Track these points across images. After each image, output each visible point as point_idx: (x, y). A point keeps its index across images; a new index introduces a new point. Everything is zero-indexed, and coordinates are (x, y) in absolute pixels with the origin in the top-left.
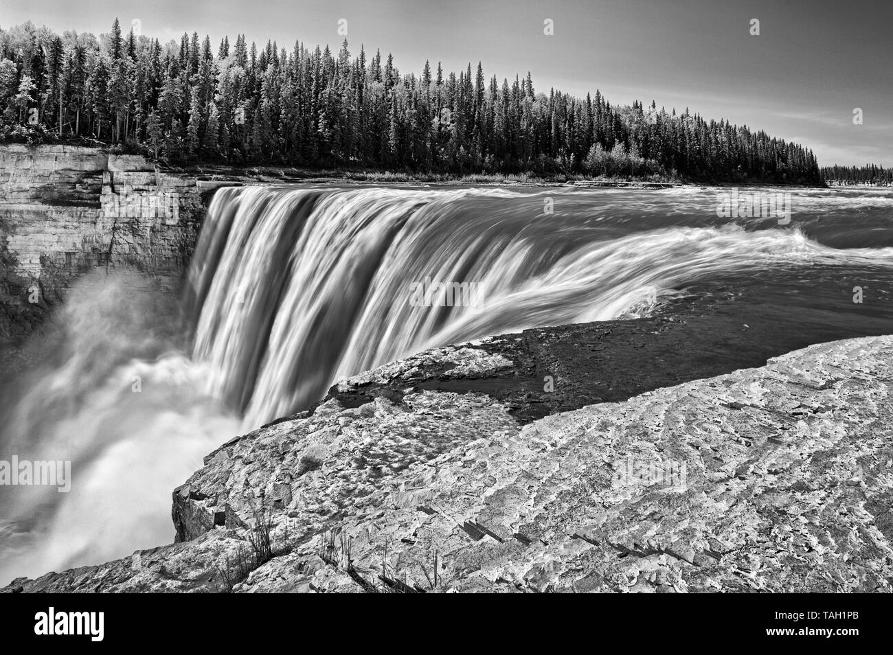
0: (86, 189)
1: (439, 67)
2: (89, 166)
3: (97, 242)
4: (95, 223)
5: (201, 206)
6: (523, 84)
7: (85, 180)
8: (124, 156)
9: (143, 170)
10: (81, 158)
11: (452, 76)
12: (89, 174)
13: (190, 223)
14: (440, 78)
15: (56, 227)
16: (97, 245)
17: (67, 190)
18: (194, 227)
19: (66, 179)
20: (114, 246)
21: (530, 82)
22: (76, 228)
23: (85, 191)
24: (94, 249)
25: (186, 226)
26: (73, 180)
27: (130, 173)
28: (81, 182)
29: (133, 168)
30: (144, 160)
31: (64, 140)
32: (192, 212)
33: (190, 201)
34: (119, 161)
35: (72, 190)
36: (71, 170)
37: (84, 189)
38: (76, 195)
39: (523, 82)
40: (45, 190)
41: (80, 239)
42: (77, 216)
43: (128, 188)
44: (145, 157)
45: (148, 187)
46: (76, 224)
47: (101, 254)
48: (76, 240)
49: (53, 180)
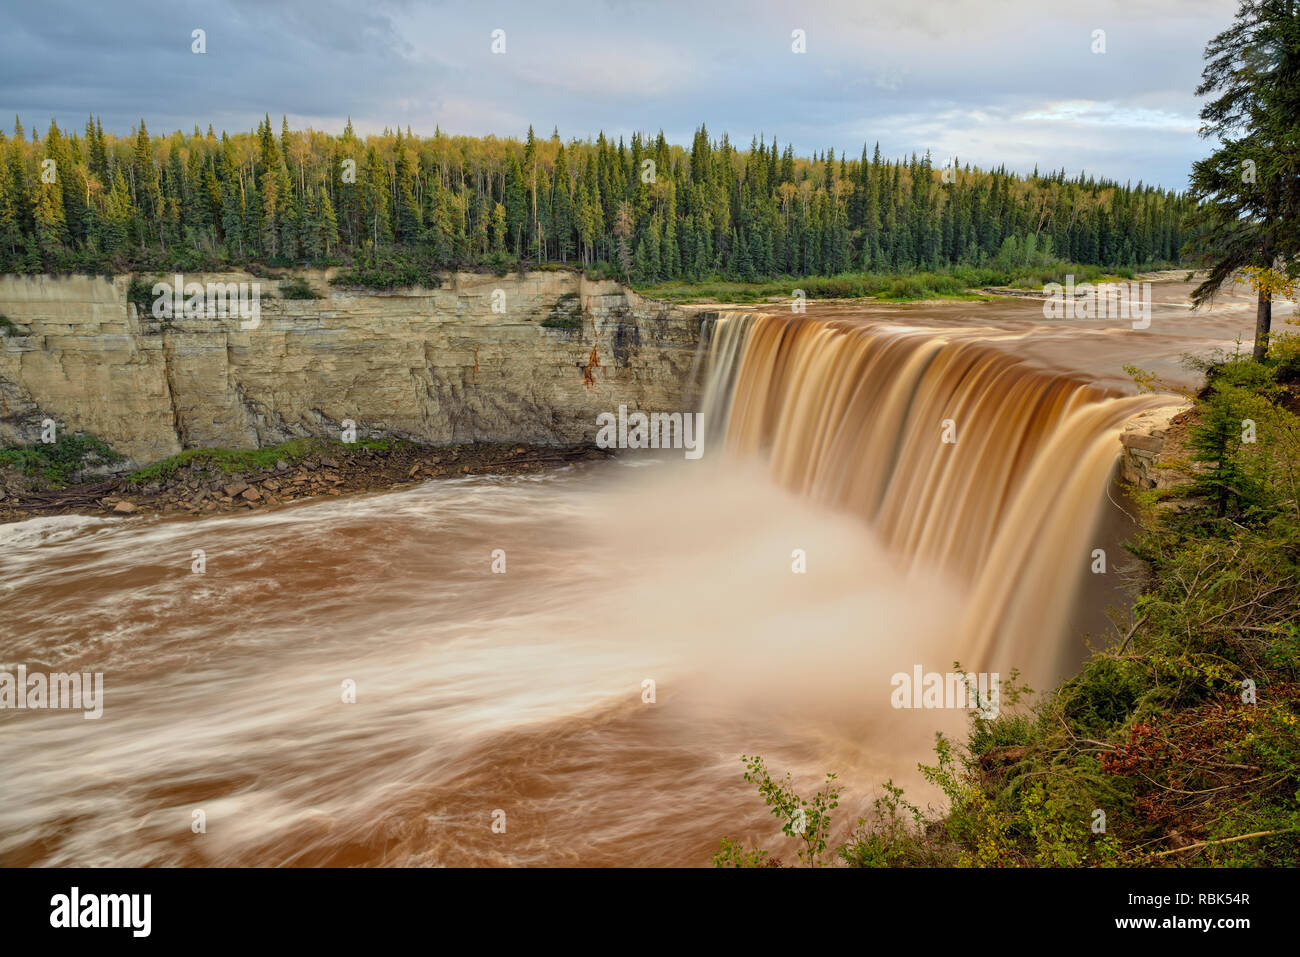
2: (565, 290)
4: (578, 341)
7: (564, 303)
9: (617, 294)
12: (567, 298)
17: (550, 313)
19: (549, 303)
22: (562, 345)
23: (565, 313)
26: (556, 303)
27: (607, 297)
29: (607, 292)
30: (616, 284)
34: (594, 286)
35: (554, 312)
36: (552, 293)
37: (565, 311)
38: (560, 318)
40: (533, 314)
41: (566, 354)
42: (565, 335)
43: (605, 311)
44: (616, 281)
45: (622, 309)
46: (562, 342)
47: (583, 368)
48: (562, 355)
49: (538, 304)
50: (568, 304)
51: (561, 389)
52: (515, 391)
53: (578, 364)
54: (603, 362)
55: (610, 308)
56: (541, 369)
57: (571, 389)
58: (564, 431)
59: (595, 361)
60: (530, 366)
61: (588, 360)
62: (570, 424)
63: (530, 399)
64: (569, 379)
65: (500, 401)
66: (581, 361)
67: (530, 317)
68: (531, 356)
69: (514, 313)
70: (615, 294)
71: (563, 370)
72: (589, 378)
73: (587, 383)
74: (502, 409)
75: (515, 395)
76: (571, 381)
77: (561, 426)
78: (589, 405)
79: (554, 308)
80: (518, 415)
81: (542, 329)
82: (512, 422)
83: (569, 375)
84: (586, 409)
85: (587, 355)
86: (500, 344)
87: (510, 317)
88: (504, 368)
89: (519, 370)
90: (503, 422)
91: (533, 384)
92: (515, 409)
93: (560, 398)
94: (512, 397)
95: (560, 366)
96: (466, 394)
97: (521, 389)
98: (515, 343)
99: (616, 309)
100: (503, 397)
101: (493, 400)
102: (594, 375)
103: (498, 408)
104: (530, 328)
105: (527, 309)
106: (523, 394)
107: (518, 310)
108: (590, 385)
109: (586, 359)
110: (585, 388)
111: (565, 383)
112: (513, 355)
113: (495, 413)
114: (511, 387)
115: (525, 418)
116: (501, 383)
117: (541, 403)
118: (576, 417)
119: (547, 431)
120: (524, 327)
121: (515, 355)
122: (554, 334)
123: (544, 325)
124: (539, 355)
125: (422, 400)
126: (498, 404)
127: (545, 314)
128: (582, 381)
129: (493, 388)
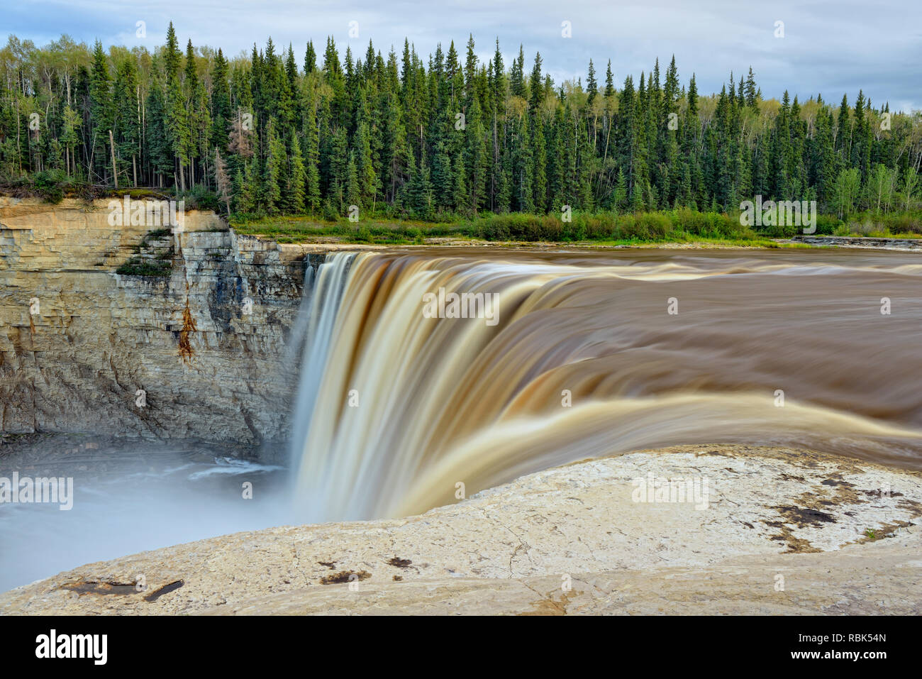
0: (152, 254)
1: (609, 71)
3: (172, 319)
4: (165, 296)
6: (741, 88)
7: (150, 243)
8: (193, 213)
11: (629, 83)
12: (154, 235)
14: (609, 87)
17: (130, 255)
19: (128, 242)
21: (753, 83)
22: (145, 300)
23: (151, 256)
24: (167, 326)
26: (137, 243)
27: (202, 234)
28: (145, 246)
29: (204, 227)
30: (216, 217)
34: (187, 218)
35: (136, 255)
36: (133, 229)
37: (150, 254)
38: (141, 262)
39: (742, 84)
40: (107, 256)
41: (151, 313)
42: (145, 286)
43: (199, 253)
44: (217, 213)
45: (222, 252)
46: (144, 296)
47: (177, 333)
48: (146, 315)
49: (114, 242)
50: (155, 244)
51: (150, 361)
52: (88, 363)
53: (169, 328)
54: (200, 326)
55: (207, 250)
56: (121, 333)
57: (164, 362)
58: (160, 421)
59: (190, 323)
60: (106, 328)
61: (181, 322)
62: (168, 412)
63: (110, 374)
64: (158, 348)
65: (69, 376)
66: (171, 323)
67: (101, 260)
68: (107, 314)
69: (79, 255)
70: (215, 231)
71: (151, 334)
72: (185, 347)
73: (182, 355)
74: (73, 386)
75: (89, 369)
76: (161, 351)
77: (156, 414)
78: (189, 385)
79: (136, 249)
80: (95, 395)
81: (117, 277)
82: (88, 404)
83: (159, 343)
84: (186, 390)
85: (179, 316)
86: (62, 297)
87: (73, 259)
88: (73, 330)
89: (92, 333)
90: (75, 404)
91: (112, 353)
92: (91, 388)
93: (151, 374)
94: (85, 370)
95: (146, 328)
96: (22, 365)
97: (95, 360)
98: (84, 296)
99: (215, 251)
100: (73, 370)
101: (59, 375)
102: (192, 343)
103: (67, 385)
104: (104, 275)
105: (98, 249)
106: (99, 366)
107: (86, 250)
108: (187, 358)
109: (178, 319)
110: (181, 360)
111: (155, 353)
112: (82, 313)
113: (63, 392)
114: (83, 356)
115: (105, 400)
116: (70, 350)
117: (126, 381)
118: (176, 402)
119: (137, 420)
120: (95, 275)
121: (85, 313)
122: (130, 284)
123: (119, 272)
124: (117, 313)
126: (67, 380)
127: (124, 257)
128: (176, 352)
129: (59, 357)
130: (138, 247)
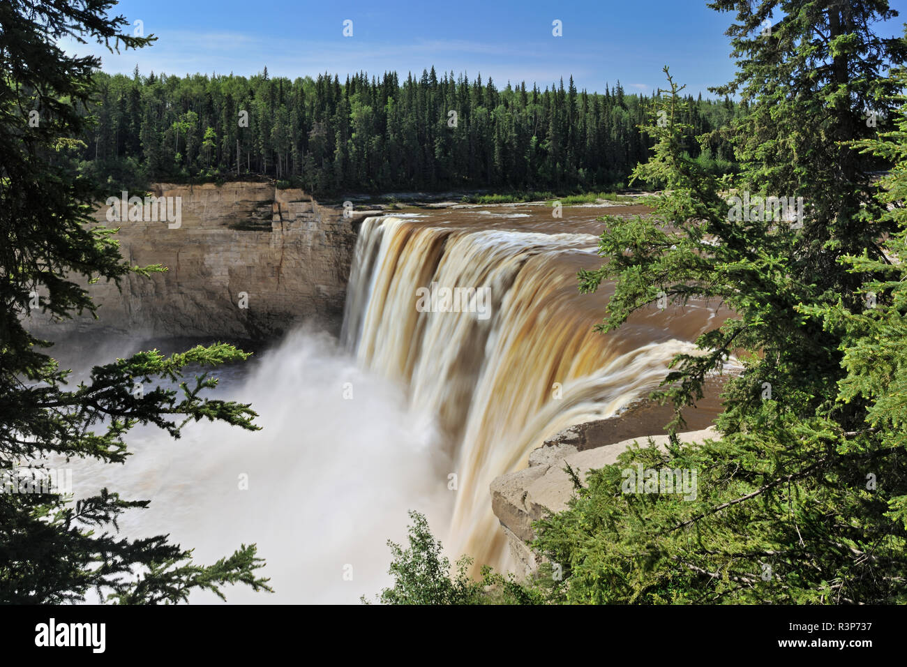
0: (260, 216)
2: (260, 197)
3: (270, 258)
4: (268, 244)
5: (351, 232)
7: (259, 209)
8: (288, 190)
9: (303, 201)
10: (254, 191)
12: (261, 204)
13: (342, 245)
15: (239, 246)
16: (270, 261)
17: (246, 217)
18: (347, 248)
19: (245, 209)
20: (284, 261)
22: (254, 247)
23: (259, 218)
24: (268, 264)
25: (340, 247)
26: (250, 209)
27: (294, 203)
28: (255, 211)
29: (295, 199)
30: (302, 192)
31: (242, 178)
32: (344, 236)
33: (343, 228)
34: (284, 194)
35: (249, 218)
36: (247, 201)
37: (258, 216)
38: (253, 221)
40: (230, 218)
41: (257, 256)
42: (255, 238)
44: (303, 190)
48: (254, 256)
49: (235, 210)
50: (262, 210)
55: (297, 213)
56: (236, 269)
60: (226, 266)
67: (226, 221)
68: (227, 257)
69: (212, 219)
79: (249, 213)
87: (208, 222)
96: (169, 292)
99: (302, 213)
105: (223, 215)
107: (216, 216)
116: (202, 282)
120: (221, 231)
121: (213, 256)
123: (238, 229)
125: (126, 297)
127: (241, 219)
129: (194, 286)
130: (251, 212)
